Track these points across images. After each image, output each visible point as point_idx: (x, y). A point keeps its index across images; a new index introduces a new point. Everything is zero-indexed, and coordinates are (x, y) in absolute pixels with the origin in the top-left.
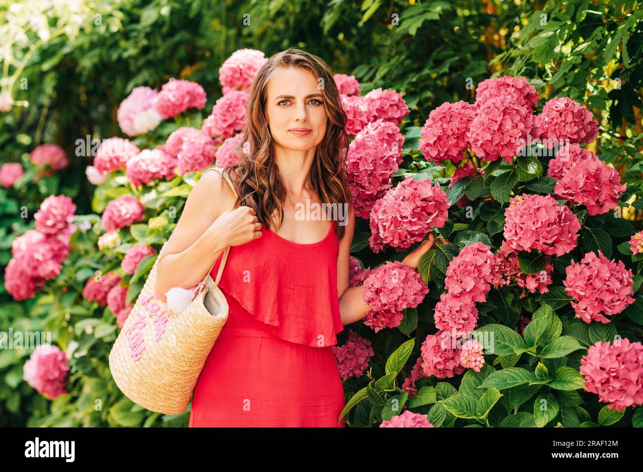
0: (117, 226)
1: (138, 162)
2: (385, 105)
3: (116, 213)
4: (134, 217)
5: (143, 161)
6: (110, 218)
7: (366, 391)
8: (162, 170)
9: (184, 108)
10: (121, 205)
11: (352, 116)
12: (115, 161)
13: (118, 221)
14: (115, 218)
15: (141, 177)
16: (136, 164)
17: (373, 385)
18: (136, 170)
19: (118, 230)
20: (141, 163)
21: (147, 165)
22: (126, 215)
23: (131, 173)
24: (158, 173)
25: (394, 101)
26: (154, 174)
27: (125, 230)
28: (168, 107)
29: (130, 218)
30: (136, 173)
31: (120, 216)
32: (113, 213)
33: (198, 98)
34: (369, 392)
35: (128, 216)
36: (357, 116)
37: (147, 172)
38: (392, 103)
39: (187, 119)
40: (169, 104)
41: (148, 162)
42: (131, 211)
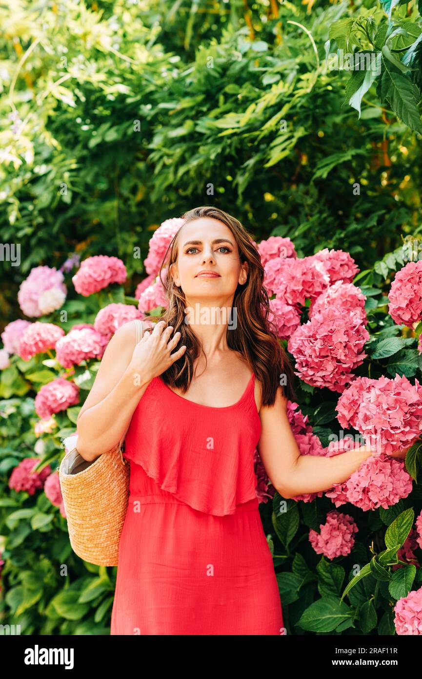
0: (52, 411)
1: (69, 343)
2: (336, 265)
3: (51, 398)
4: (70, 401)
5: (74, 341)
6: (44, 403)
7: (369, 567)
8: (95, 349)
9: (106, 284)
10: (55, 389)
11: (311, 277)
12: (40, 344)
13: (54, 406)
14: (49, 403)
15: (73, 358)
16: (68, 345)
17: (377, 559)
18: (67, 351)
19: (54, 415)
20: (72, 343)
21: (79, 346)
22: (61, 399)
23: (62, 355)
24: (91, 352)
25: (343, 260)
26: (86, 353)
27: (61, 415)
28: (90, 284)
29: (66, 401)
30: (68, 354)
31: (55, 401)
32: (47, 398)
33: (120, 273)
34: (373, 568)
35: (64, 400)
36: (315, 278)
37: (80, 352)
38: (343, 263)
39: (110, 295)
40: (91, 280)
41: (80, 342)
42: (67, 395)
